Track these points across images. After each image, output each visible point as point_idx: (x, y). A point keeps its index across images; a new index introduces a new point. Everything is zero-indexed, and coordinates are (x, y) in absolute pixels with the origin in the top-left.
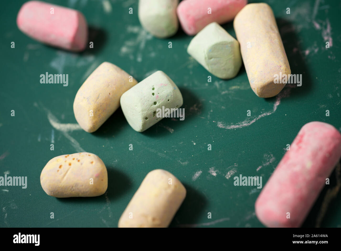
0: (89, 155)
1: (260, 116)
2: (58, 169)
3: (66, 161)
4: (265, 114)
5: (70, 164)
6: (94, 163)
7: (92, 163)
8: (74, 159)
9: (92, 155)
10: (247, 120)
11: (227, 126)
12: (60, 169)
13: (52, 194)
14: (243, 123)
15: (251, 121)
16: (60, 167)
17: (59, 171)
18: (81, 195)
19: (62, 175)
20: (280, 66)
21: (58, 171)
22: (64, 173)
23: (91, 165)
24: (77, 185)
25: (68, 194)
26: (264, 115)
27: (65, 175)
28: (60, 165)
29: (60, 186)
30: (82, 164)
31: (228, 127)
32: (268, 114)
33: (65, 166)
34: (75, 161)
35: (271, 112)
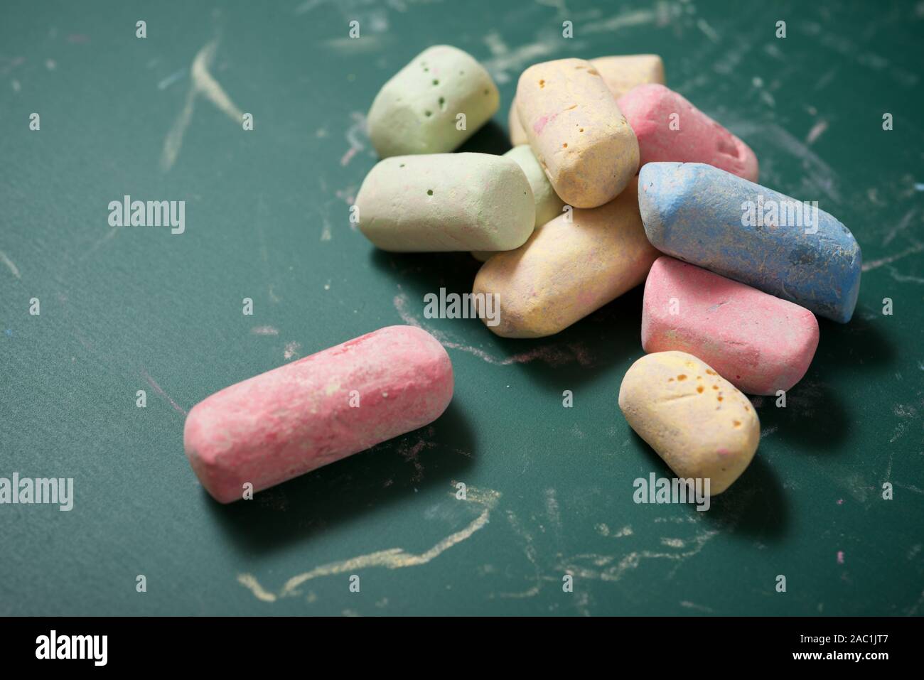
0: (747, 409)
1: (471, 348)
2: (675, 378)
3: (699, 378)
4: (481, 353)
5: (700, 390)
6: (739, 428)
7: (737, 424)
8: (716, 388)
9: (752, 413)
10: (446, 335)
11: (406, 312)
12: (676, 380)
13: (625, 408)
14: (435, 331)
15: (448, 342)
16: (682, 377)
17: (672, 383)
18: (666, 457)
19: (671, 393)
20: (534, 295)
21: (671, 380)
22: (675, 393)
23: (732, 425)
24: (676, 433)
25: (649, 433)
26: (478, 353)
27: (673, 397)
28: (685, 374)
29: (650, 406)
30: (718, 408)
31: (406, 314)
32: (486, 359)
33: (690, 385)
34: (715, 393)
35: (494, 360)
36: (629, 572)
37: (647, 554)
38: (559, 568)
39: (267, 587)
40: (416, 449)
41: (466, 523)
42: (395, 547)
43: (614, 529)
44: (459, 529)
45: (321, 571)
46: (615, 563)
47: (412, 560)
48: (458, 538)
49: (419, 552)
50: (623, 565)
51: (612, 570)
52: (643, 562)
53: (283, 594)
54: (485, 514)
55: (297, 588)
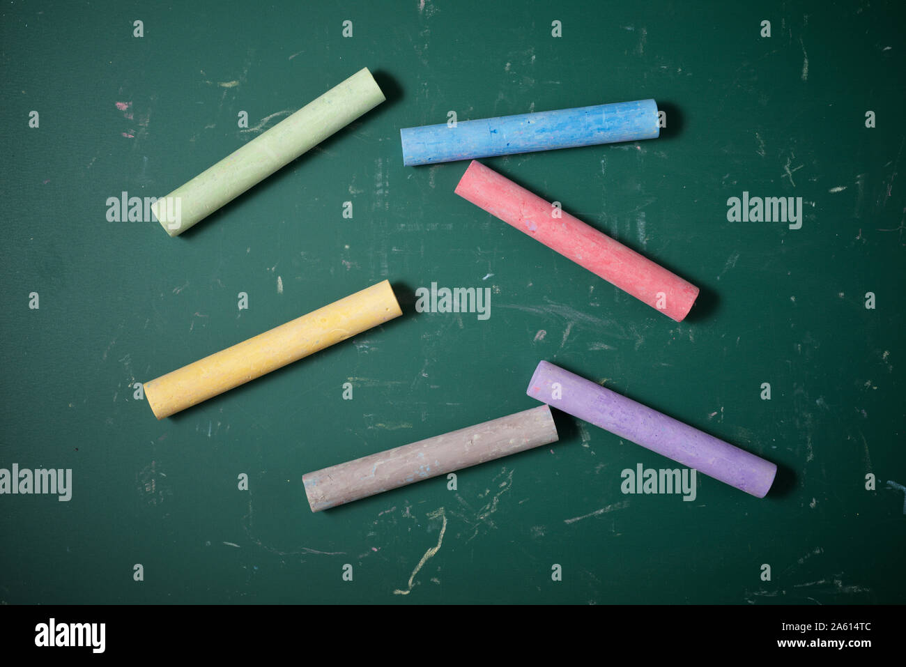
36: (498, 504)
37: (499, 494)
38: (478, 519)
39: (404, 589)
40: (408, 512)
41: (441, 526)
42: (428, 549)
43: (484, 494)
44: (441, 529)
45: (415, 573)
46: (492, 505)
47: (436, 549)
48: (443, 531)
49: (436, 546)
50: (495, 503)
51: (493, 507)
52: (500, 498)
53: (410, 588)
54: (444, 518)
55: (412, 583)
